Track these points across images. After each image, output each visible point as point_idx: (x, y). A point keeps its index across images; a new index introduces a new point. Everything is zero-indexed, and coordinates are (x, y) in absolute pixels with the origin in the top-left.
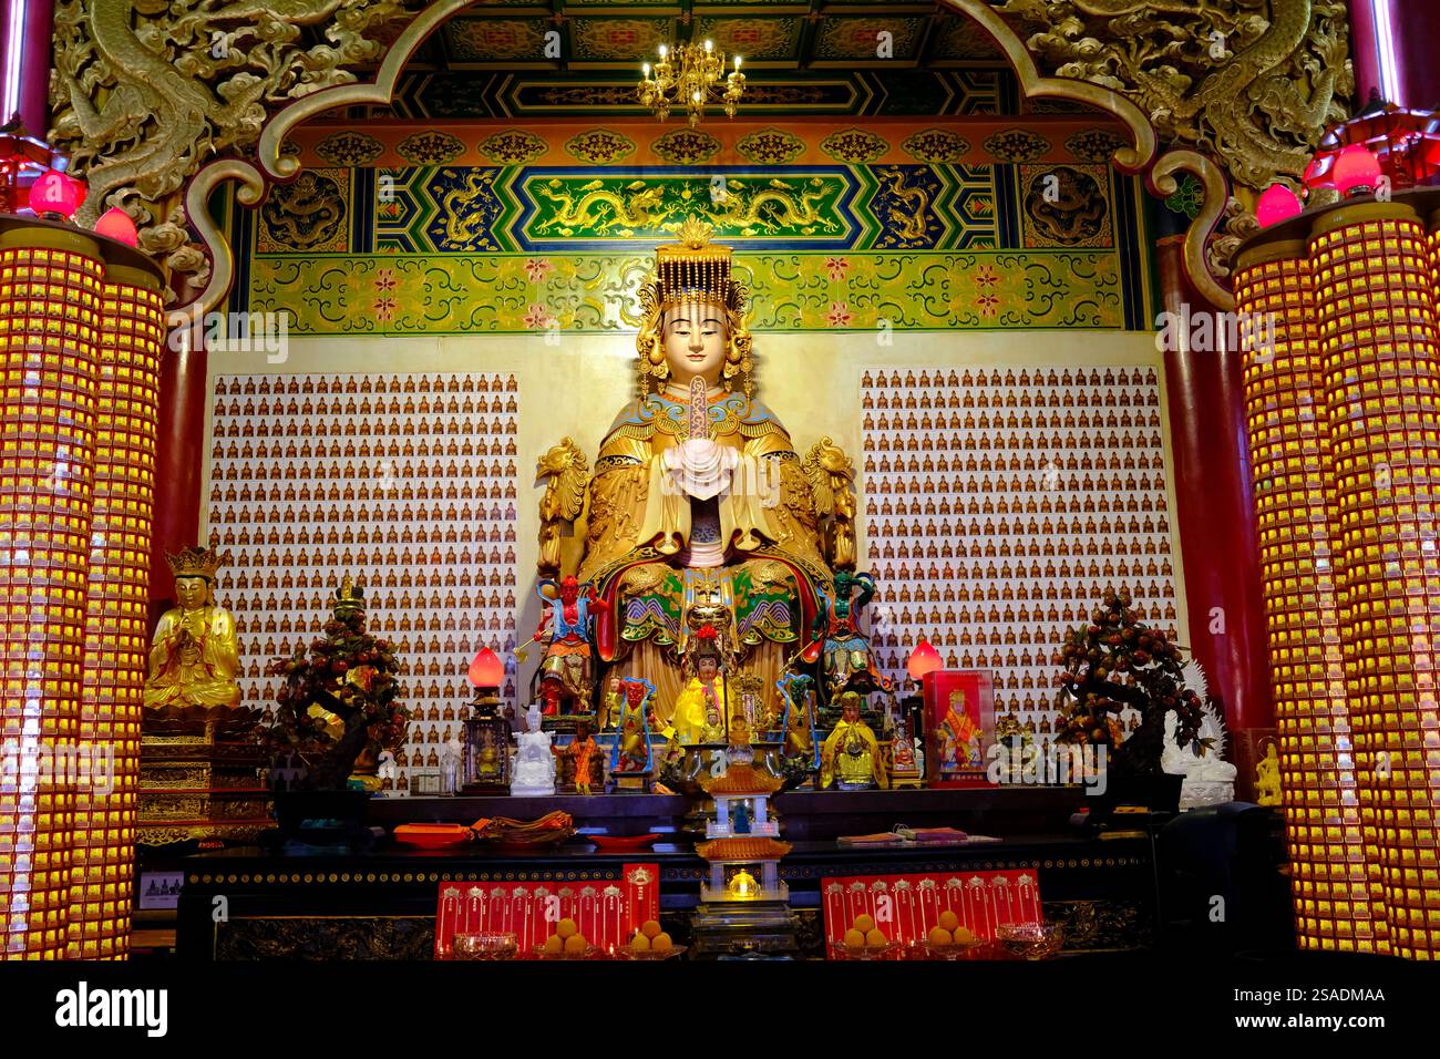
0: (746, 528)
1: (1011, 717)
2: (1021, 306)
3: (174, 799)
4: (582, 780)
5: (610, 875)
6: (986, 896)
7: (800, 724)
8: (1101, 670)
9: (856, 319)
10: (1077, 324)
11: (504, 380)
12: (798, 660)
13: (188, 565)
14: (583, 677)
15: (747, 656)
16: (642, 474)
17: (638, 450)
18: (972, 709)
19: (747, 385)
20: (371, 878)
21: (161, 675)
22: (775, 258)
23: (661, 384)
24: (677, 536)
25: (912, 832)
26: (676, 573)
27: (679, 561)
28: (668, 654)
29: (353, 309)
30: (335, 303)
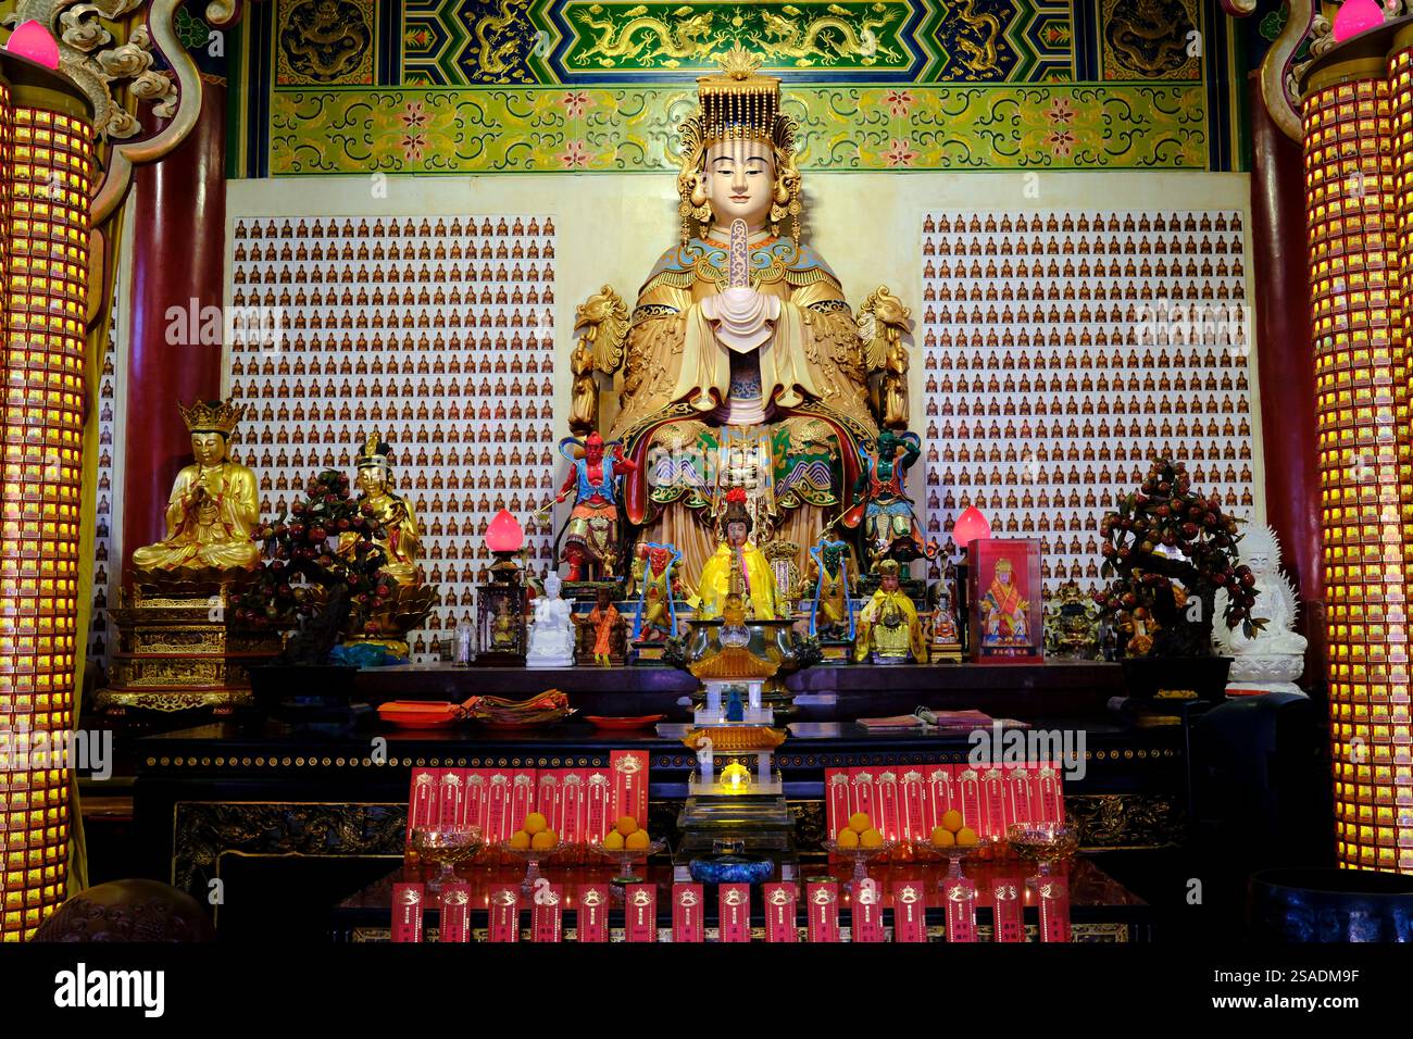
0: (788, 384)
1: (1072, 584)
2: (1097, 144)
3: (188, 663)
4: (602, 651)
5: (597, 762)
6: (1003, 790)
7: (833, 593)
8: (1147, 545)
9: (919, 157)
10: (1158, 164)
11: (541, 223)
12: (838, 525)
13: (203, 419)
14: (609, 540)
15: (783, 520)
16: (679, 324)
17: (677, 299)
18: (1018, 579)
19: (796, 229)
20: (340, 762)
21: (177, 534)
22: (832, 91)
23: (703, 228)
24: (714, 391)
25: (934, 716)
26: (712, 431)
27: (715, 418)
28: (701, 518)
29: (379, 147)
30: (360, 141)
